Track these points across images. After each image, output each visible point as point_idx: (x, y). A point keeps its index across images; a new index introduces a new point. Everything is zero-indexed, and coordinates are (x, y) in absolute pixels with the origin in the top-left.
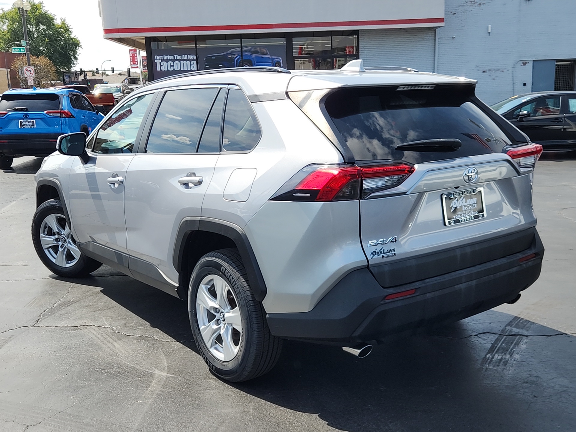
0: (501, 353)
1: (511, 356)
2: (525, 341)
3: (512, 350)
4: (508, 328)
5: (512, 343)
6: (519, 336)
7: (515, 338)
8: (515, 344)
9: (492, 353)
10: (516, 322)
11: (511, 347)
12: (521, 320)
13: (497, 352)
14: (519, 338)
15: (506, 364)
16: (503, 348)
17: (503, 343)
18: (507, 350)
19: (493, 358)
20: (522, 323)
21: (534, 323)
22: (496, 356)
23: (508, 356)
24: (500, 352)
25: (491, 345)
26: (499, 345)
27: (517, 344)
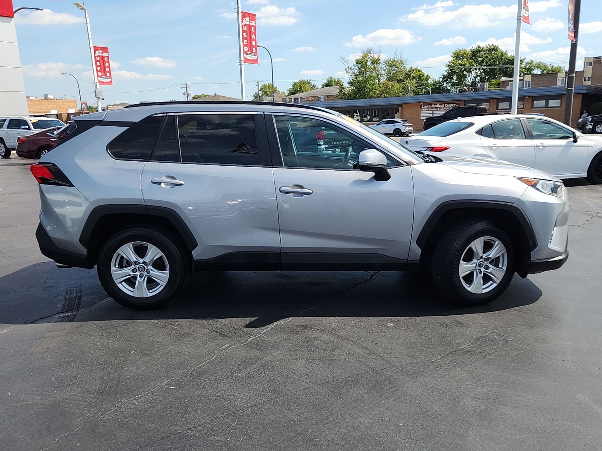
0: (72, 298)
1: (65, 297)
2: (59, 309)
3: (66, 301)
4: (75, 313)
5: (68, 305)
6: (65, 311)
7: (67, 309)
8: (65, 305)
9: (78, 296)
10: (70, 318)
11: (67, 303)
12: (67, 320)
13: (76, 298)
14: (64, 310)
15: (66, 292)
16: (73, 300)
17: (75, 303)
18: (69, 300)
19: (76, 294)
20: (66, 319)
21: (56, 322)
22: (75, 295)
23: (67, 297)
24: (74, 298)
25: (82, 300)
26: (76, 301)
27: (64, 306)
